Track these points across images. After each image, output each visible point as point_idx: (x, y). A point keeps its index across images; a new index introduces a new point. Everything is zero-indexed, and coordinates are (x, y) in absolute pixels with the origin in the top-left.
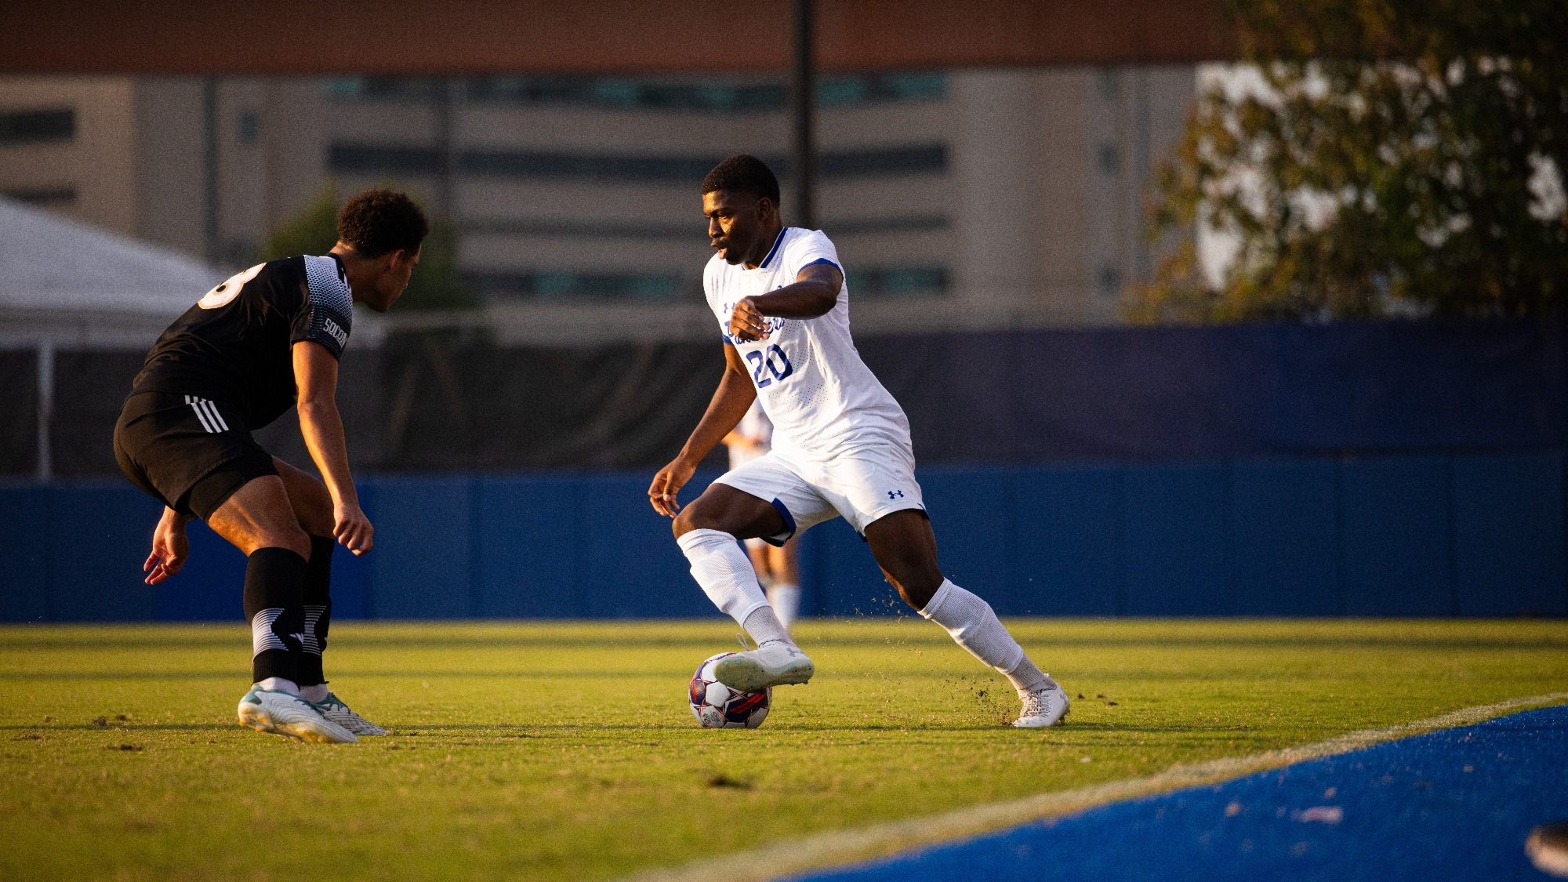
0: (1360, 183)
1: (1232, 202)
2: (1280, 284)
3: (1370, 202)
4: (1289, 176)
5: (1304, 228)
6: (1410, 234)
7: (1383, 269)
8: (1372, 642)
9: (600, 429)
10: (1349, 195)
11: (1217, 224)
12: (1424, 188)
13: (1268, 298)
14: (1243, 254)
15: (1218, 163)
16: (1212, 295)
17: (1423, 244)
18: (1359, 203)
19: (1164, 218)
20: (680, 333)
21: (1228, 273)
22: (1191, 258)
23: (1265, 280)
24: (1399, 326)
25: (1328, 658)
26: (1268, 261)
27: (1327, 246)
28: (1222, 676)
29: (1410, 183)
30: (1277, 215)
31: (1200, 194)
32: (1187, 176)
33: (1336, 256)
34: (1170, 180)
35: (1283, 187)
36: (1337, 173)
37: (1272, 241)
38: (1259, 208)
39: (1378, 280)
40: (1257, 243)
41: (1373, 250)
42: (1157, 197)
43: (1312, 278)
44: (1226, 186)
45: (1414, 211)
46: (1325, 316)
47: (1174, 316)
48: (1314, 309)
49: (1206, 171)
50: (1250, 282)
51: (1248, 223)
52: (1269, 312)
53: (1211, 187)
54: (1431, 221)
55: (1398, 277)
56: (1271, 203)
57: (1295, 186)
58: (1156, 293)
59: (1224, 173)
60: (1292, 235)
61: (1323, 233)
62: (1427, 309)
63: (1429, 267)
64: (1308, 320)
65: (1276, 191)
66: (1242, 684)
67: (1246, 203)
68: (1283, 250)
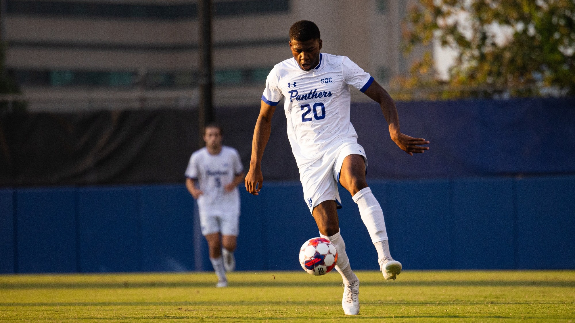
0: (526, 19)
1: (453, 30)
2: (480, 77)
3: (532, 31)
4: (485, 16)
5: (494, 44)
6: (554, 49)
7: (539, 70)
8: (533, 283)
9: (89, 161)
10: (520, 27)
11: (445, 43)
12: (562, 22)
13: (474, 85)
14: (460, 60)
15: (445, 8)
16: (442, 83)
17: (561, 54)
18: (525, 31)
19: (415, 39)
20: (136, 105)
21: (450, 70)
22: (430, 63)
23: (472, 75)
24: (549, 101)
25: (509, 292)
26: (474, 63)
27: (507, 55)
28: (447, 303)
29: (555, 20)
30: (479, 36)
31: (436, 26)
32: (428, 16)
33: (512, 61)
34: (417, 18)
35: (482, 22)
36: (513, 14)
37: (476, 53)
38: (468, 34)
39: (537, 76)
40: (468, 54)
41: (534, 57)
42: (410, 28)
43: (499, 74)
44: (450, 21)
45: (557, 36)
46: (506, 96)
47: (420, 95)
48: (500, 92)
49: (438, 12)
50: (463, 76)
51: (462, 41)
52: (474, 93)
53: (441, 22)
54: (566, 41)
55: (548, 74)
56: (475, 31)
57: (489, 22)
58: (410, 82)
59: (449, 14)
60: (487, 49)
61: (505, 49)
62: (564, 92)
63: (565, 67)
64: (496, 97)
65: (477, 24)
66: (459, 307)
67: (461, 30)
68: (482, 58)
